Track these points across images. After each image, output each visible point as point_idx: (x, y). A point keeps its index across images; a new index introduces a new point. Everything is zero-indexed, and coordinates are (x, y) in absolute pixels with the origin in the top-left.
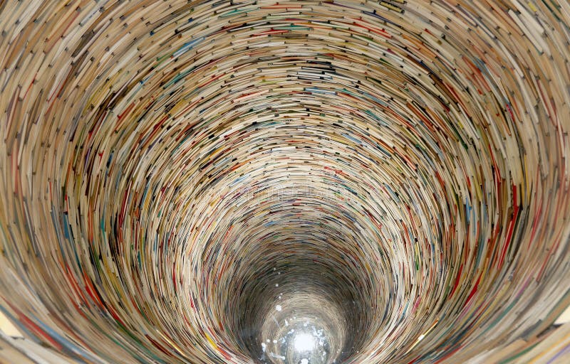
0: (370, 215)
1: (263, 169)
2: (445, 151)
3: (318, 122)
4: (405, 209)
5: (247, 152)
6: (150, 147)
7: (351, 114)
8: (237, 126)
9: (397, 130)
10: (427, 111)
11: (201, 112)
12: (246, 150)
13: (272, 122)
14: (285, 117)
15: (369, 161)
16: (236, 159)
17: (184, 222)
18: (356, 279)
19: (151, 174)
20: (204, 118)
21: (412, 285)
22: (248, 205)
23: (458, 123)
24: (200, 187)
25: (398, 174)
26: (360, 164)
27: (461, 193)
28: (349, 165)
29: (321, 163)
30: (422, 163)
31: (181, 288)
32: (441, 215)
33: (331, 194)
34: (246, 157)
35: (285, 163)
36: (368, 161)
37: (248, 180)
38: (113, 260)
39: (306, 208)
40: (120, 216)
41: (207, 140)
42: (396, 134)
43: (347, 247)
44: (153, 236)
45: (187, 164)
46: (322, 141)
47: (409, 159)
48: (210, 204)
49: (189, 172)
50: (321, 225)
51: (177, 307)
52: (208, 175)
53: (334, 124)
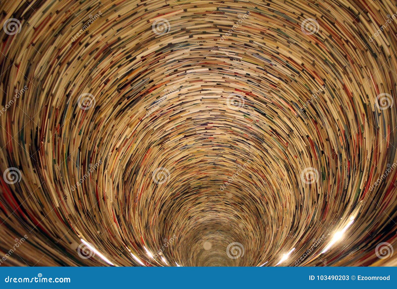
0: (278, 134)
1: (178, 92)
2: (353, 63)
3: (230, 43)
4: (312, 124)
5: (163, 74)
6: (69, 64)
7: (262, 33)
8: (154, 47)
9: (305, 46)
10: (336, 25)
11: (118, 31)
12: (162, 72)
13: (186, 44)
14: (199, 38)
15: (278, 80)
16: (152, 81)
17: (104, 141)
18: (262, 195)
19: (71, 91)
20: (122, 37)
21: (318, 195)
22: (164, 129)
23: (367, 33)
24: (119, 108)
25: (306, 91)
26: (268, 84)
27: (369, 101)
28: (259, 86)
29: (232, 85)
30: (330, 78)
31: (103, 204)
32: (348, 125)
33: (240, 116)
34: (162, 79)
35: (198, 85)
36: (276, 80)
37: (164, 102)
38: (35, 171)
39: (218, 131)
40: (40, 131)
41: (124, 61)
42: (305, 51)
43: (254, 167)
44: (74, 152)
45: (106, 83)
46: (234, 63)
47: (317, 74)
48: (129, 125)
49: (108, 93)
50: (231, 147)
51: (101, 221)
52: (127, 96)
53: (245, 45)
